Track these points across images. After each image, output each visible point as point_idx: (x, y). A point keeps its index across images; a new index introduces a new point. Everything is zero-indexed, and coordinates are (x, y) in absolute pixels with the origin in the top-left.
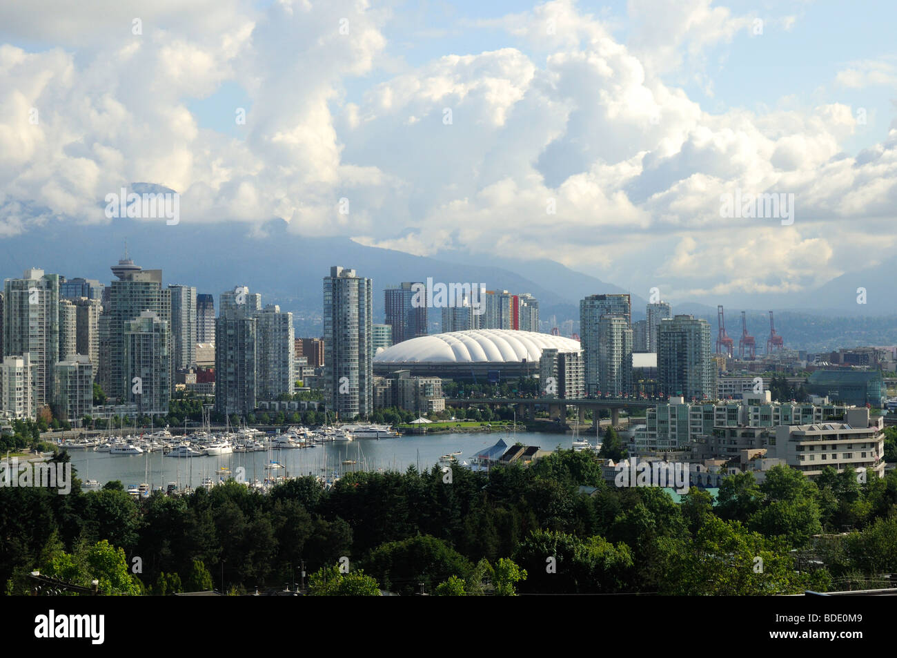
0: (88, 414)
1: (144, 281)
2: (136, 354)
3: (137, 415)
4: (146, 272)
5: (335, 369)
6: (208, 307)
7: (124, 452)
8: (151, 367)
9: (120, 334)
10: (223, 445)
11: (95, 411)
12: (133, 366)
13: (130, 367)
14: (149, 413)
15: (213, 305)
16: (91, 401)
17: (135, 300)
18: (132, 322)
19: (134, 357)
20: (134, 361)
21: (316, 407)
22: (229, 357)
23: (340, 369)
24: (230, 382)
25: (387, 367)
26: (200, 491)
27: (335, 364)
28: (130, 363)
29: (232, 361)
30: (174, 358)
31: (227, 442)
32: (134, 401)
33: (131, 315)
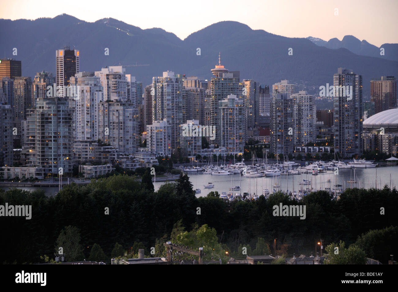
0: (199, 154)
1: (229, 78)
2: (225, 120)
3: (226, 154)
4: (230, 72)
5: (340, 128)
6: (266, 92)
7: (219, 174)
8: (234, 127)
9: (216, 108)
10: (275, 171)
11: (203, 152)
12: (224, 126)
13: (222, 127)
14: (233, 153)
15: (269, 91)
16: (200, 146)
17: (225, 88)
18: (223, 101)
19: (224, 121)
20: (224, 124)
21: (329, 150)
22: (278, 121)
23: (343, 128)
24: (278, 135)
25: (372, 127)
26: (262, 197)
27: (340, 125)
28: (222, 125)
29: (280, 123)
30: (247, 122)
31: (277, 169)
32: (224, 146)
33: (223, 97)
